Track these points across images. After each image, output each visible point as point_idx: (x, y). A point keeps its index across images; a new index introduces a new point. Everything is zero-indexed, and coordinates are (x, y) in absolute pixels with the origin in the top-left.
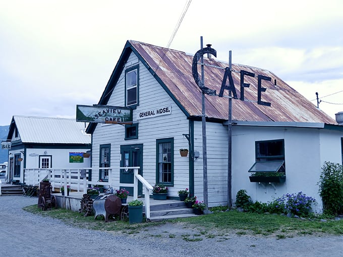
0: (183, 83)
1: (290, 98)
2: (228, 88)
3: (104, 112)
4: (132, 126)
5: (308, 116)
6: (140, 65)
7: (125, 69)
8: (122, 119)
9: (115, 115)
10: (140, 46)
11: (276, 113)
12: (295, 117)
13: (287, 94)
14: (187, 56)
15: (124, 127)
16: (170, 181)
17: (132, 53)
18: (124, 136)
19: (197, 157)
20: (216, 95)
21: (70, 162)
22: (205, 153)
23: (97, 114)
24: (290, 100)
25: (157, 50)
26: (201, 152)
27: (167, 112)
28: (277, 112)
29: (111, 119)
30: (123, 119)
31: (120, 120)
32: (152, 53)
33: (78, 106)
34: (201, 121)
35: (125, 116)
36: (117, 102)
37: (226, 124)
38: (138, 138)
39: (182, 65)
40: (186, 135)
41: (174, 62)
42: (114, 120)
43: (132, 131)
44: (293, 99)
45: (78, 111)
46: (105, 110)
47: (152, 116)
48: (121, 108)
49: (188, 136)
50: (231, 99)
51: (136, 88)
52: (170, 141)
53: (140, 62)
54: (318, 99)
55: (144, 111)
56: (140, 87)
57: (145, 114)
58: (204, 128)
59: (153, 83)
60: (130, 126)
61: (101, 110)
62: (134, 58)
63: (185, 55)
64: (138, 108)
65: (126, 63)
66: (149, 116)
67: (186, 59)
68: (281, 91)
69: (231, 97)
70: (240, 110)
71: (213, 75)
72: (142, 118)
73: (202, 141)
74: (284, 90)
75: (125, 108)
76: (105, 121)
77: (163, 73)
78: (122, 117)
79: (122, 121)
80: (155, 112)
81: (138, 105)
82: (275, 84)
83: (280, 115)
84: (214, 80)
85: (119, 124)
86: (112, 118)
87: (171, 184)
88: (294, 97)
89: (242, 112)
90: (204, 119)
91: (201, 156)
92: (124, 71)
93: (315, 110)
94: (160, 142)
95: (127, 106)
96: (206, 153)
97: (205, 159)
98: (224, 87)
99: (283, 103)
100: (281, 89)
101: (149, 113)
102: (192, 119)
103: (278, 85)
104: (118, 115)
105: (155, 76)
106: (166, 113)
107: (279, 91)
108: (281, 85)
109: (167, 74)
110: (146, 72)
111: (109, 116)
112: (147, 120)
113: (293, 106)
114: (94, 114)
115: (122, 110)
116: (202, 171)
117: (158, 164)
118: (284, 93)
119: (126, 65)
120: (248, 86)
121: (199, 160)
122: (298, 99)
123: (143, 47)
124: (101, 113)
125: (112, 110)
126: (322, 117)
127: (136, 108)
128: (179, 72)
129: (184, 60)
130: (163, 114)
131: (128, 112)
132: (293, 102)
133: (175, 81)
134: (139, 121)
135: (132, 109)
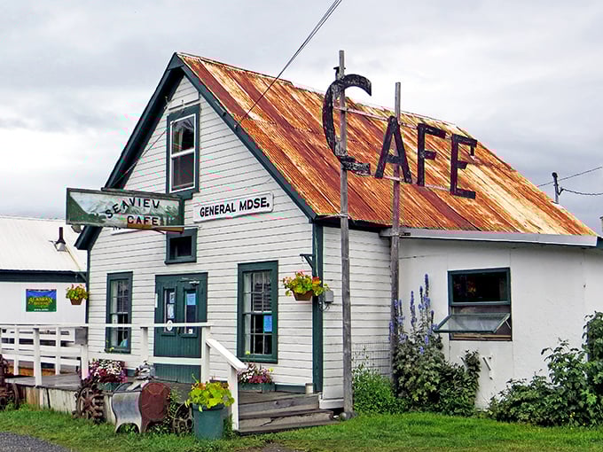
0: (295, 146)
1: (504, 183)
2: (393, 160)
3: (124, 203)
4: (183, 235)
5: (541, 221)
6: (202, 106)
7: (167, 113)
8: (162, 220)
9: (148, 210)
10: (201, 66)
11: (480, 213)
12: (517, 222)
13: (496, 173)
14: (296, 89)
15: (164, 237)
16: (269, 351)
17: (185, 80)
18: (164, 256)
19: (328, 303)
20: (370, 173)
21: (28, 310)
22: (346, 295)
23: (110, 208)
24: (503, 187)
25: (237, 75)
26: (338, 293)
27: (262, 206)
28: (483, 211)
29: (139, 220)
30: (165, 219)
31: (158, 222)
32: (227, 81)
33: (69, 190)
34: (340, 227)
35: (168, 213)
36: (148, 184)
37: (386, 234)
38: (195, 261)
39: (288, 108)
40: (306, 256)
41: (272, 101)
42: (145, 221)
43: (181, 246)
44: (507, 183)
45: (70, 201)
46: (127, 199)
47: (228, 214)
48: (159, 196)
49: (311, 258)
50: (398, 182)
51: (193, 154)
52: (271, 267)
53: (203, 99)
54: (556, 185)
55: (212, 205)
56: (202, 152)
57: (214, 211)
58: (345, 243)
59: (232, 144)
60: (177, 235)
61: (117, 201)
62: (188, 91)
63: (292, 88)
64: (196, 198)
65: (170, 100)
66: (222, 215)
67: (295, 95)
68: (484, 167)
69: (398, 179)
70: (411, 207)
71: (351, 132)
72: (205, 218)
73: (340, 269)
74: (490, 165)
75: (167, 196)
76: (126, 223)
77: (254, 125)
78: (161, 216)
79: (162, 224)
80: (237, 207)
81: (197, 190)
82: (472, 154)
83: (488, 216)
84: (354, 140)
85: (155, 229)
86: (142, 218)
87: (272, 357)
88: (508, 180)
89: (416, 211)
90: (344, 223)
91: (338, 300)
92: (164, 118)
93: (551, 207)
94: (245, 270)
95: (171, 192)
96: (349, 293)
97: (346, 307)
98: (384, 156)
99: (491, 192)
100: (483, 163)
101: (222, 209)
102: (320, 223)
103: (478, 155)
104: (153, 212)
105: (238, 131)
106: (260, 209)
107: (479, 168)
108: (482, 155)
109: (261, 127)
110: (216, 122)
111: (135, 212)
112: (216, 222)
113: (509, 198)
114: (104, 208)
115: (161, 201)
116: (341, 332)
117: (241, 317)
118: (489, 171)
119: (169, 105)
120: (432, 156)
121: (332, 308)
122: (517, 185)
123: (208, 67)
124: (119, 206)
125: (142, 200)
126: (566, 223)
127: (191, 198)
128: (283, 123)
129: (292, 98)
130: (253, 210)
131: (175, 205)
132: (509, 191)
133: (279, 141)
134: (200, 225)
135: (183, 199)
